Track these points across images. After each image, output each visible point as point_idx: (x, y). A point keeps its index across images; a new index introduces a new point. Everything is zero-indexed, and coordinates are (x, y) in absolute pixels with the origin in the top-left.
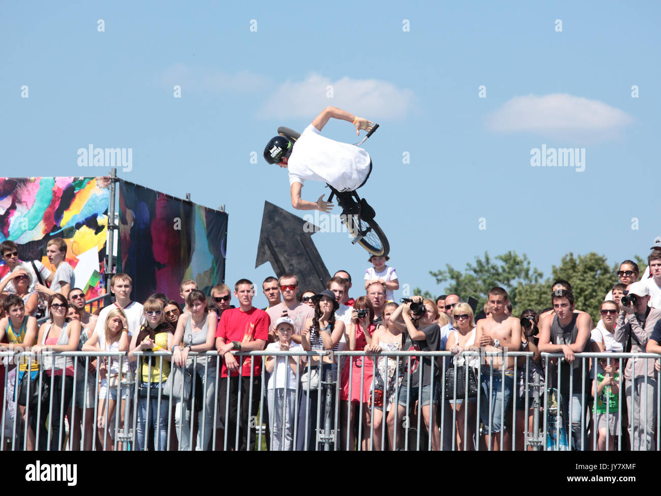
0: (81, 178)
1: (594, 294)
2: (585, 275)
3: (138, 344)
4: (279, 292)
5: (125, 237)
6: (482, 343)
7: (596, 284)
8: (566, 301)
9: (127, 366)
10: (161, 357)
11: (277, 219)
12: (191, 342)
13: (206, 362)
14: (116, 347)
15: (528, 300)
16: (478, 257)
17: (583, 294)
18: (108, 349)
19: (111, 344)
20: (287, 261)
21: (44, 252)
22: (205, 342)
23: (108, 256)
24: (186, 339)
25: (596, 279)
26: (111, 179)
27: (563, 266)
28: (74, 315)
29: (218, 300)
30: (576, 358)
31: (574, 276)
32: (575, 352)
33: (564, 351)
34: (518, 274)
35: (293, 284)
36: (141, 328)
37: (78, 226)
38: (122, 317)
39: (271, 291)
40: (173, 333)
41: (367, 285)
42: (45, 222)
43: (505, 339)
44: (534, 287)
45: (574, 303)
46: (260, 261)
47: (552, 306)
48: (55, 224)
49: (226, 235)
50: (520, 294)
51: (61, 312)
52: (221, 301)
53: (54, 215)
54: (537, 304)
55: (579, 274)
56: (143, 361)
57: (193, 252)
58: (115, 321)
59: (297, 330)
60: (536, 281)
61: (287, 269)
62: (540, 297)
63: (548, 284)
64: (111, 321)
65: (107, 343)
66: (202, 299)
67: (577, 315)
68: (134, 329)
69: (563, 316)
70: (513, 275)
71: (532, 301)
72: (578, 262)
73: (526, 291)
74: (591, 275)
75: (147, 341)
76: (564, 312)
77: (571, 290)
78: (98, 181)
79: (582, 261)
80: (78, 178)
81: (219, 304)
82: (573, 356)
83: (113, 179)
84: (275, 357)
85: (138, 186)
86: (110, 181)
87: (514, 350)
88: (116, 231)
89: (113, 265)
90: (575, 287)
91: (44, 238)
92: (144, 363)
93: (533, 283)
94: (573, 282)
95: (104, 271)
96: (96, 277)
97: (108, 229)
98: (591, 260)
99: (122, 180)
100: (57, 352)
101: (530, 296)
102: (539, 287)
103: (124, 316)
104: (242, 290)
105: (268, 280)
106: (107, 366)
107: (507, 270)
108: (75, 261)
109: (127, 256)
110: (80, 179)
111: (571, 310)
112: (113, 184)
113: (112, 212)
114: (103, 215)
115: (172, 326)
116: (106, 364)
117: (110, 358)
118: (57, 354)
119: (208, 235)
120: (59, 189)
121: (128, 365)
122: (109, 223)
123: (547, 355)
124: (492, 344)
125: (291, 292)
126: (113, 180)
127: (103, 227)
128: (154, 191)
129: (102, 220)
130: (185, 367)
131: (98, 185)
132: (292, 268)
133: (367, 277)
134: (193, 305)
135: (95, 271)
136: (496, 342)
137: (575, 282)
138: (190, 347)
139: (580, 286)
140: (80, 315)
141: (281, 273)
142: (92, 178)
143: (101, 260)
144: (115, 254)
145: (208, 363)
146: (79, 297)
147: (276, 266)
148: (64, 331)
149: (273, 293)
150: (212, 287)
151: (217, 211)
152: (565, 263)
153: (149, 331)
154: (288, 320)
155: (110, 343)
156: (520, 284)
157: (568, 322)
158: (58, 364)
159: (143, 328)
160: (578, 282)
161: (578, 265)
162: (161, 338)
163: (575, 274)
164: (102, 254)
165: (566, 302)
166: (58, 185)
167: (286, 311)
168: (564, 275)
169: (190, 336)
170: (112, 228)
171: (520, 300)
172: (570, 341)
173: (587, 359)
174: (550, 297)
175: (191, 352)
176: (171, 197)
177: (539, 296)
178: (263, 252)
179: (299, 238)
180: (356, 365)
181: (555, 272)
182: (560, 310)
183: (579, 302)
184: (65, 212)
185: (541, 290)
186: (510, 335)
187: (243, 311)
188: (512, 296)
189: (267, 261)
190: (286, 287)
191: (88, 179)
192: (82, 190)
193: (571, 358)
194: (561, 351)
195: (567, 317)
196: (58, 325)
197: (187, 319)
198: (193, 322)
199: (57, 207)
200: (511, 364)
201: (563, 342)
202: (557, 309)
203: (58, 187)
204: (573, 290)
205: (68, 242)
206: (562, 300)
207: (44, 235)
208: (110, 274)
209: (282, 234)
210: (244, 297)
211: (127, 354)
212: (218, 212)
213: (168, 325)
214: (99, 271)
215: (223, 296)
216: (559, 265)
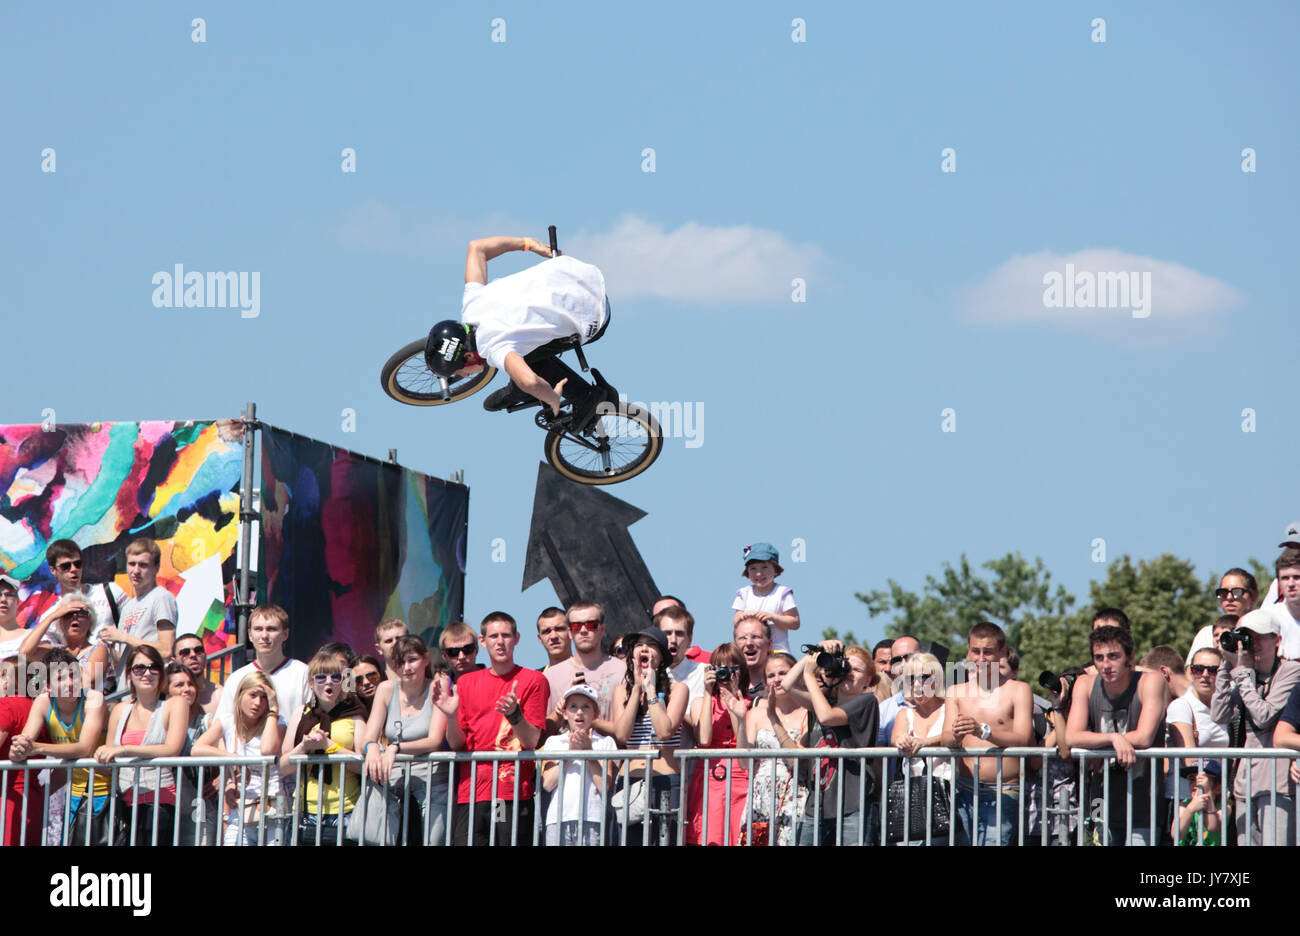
0: (189, 423)
1: (1172, 635)
2: (1154, 599)
3: (298, 740)
4: (568, 637)
5: (273, 535)
6: (957, 732)
7: (1174, 615)
8: (1118, 649)
9: (277, 784)
10: (343, 766)
11: (563, 496)
12: (400, 736)
13: (428, 773)
14: (257, 748)
15: (1045, 647)
16: (948, 563)
17: (1150, 635)
18: (240, 751)
19: (247, 742)
20: (583, 576)
21: (119, 567)
22: (426, 736)
23: (240, 570)
24: (391, 729)
25: (1174, 606)
26: (246, 423)
27: (1111, 580)
28: (186, 688)
29: (453, 653)
30: (1139, 757)
31: (1132, 601)
32: (1137, 747)
33: (1115, 745)
34: (1025, 598)
35: (592, 619)
36: (305, 710)
37: (184, 515)
38: (267, 687)
39: (553, 634)
40: (366, 719)
41: (737, 620)
42: (119, 508)
43: (1001, 723)
44: (1057, 621)
45: (1133, 652)
46: (531, 577)
47: (1091, 658)
48: (138, 511)
49: (466, 528)
50: (1029, 636)
51: (150, 680)
52: (457, 654)
53: (136, 495)
54: (1061, 655)
55: (1143, 596)
56: (309, 773)
57: (403, 562)
58: (254, 695)
59: (603, 710)
60: (1062, 611)
61: (582, 593)
62: (1068, 642)
63: (1082, 615)
64: (246, 696)
65: (239, 740)
66: (421, 651)
67: (1139, 674)
68: (292, 712)
69: (1112, 677)
70: (1017, 599)
71: (1052, 649)
72: (1138, 573)
73: (1041, 629)
74: (1164, 598)
75: (315, 733)
76: (1113, 670)
77: (1128, 628)
78: (222, 428)
79: (1146, 571)
80: (183, 424)
81: (454, 661)
82: (1133, 754)
83: (250, 423)
84: (562, 763)
85: (298, 438)
86: (244, 427)
87: (1018, 744)
88: (255, 524)
89: (251, 589)
90: (1134, 621)
91: (118, 539)
92: (309, 777)
93: (1055, 613)
94: (1129, 611)
95: (233, 601)
96: (218, 612)
97: (241, 519)
98: (1164, 569)
99: (267, 426)
100: (142, 760)
101: (1049, 641)
102: (1066, 623)
103: (271, 687)
104: (493, 633)
105: (548, 612)
106: (239, 784)
107: (1004, 589)
108: (178, 582)
109: (277, 571)
110: (186, 425)
111: (1127, 665)
112: (249, 433)
113: (248, 488)
114: (231, 493)
115: (363, 706)
116: (237, 780)
117: (244, 769)
118: (142, 763)
119: (432, 529)
120: (147, 445)
121: (279, 781)
122: (241, 509)
123: (1082, 752)
124: (977, 732)
125: (591, 634)
126: (250, 426)
127: (230, 516)
128: (328, 446)
129: (229, 503)
130: (389, 784)
131: (220, 436)
132: (592, 589)
133: (737, 604)
134: (404, 662)
135: (216, 602)
136: (986, 730)
137: (1135, 611)
138: (398, 745)
139: (1143, 620)
140: (196, 686)
141: (572, 600)
142: (209, 423)
143: (226, 580)
144: (254, 567)
145: (433, 775)
146: (192, 653)
147: (562, 586)
148: (156, 716)
149: (557, 639)
150: (440, 630)
151: (448, 482)
152: (1114, 574)
153: (319, 715)
154: (587, 690)
155: (244, 740)
156: (1029, 617)
157: (1121, 689)
158: (145, 782)
159: (308, 710)
160: (1140, 611)
161: (1140, 579)
162: (341, 728)
163: (1133, 597)
164: (229, 568)
165: (1117, 651)
166: (145, 438)
167: (582, 674)
168: (1112, 598)
169: (398, 725)
170: (247, 517)
171: (1029, 648)
172: (1126, 727)
173: (1160, 761)
174: (1086, 641)
175: (400, 756)
176: (360, 457)
177: (1065, 639)
178: (536, 560)
179: (605, 532)
180: (714, 776)
181: (1095, 593)
182: (1106, 666)
183: (1142, 650)
184: (157, 488)
185: (1068, 627)
186: (1011, 715)
187: (495, 674)
188: (1013, 640)
189: (544, 576)
190: (580, 624)
191: (201, 425)
192: (191, 445)
193: (1130, 759)
194: (1109, 746)
195: (1120, 679)
196: (145, 706)
197: (391, 691)
198: (403, 696)
199: (143, 479)
200: (1014, 771)
201: (1113, 729)
202: (1100, 664)
203: (145, 441)
204: (1132, 628)
205: (164, 545)
206: (1109, 646)
207: (118, 534)
208: (245, 606)
209: (573, 524)
210: (497, 647)
211: (276, 761)
212: (449, 484)
213: (357, 705)
214: (222, 600)
215: (461, 644)
216: (1103, 579)
